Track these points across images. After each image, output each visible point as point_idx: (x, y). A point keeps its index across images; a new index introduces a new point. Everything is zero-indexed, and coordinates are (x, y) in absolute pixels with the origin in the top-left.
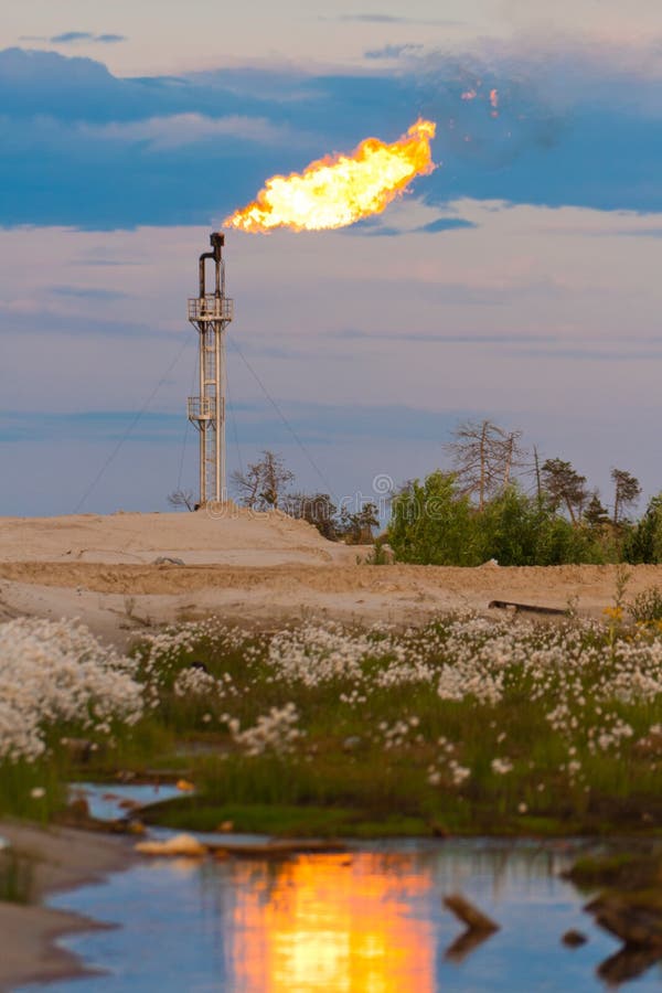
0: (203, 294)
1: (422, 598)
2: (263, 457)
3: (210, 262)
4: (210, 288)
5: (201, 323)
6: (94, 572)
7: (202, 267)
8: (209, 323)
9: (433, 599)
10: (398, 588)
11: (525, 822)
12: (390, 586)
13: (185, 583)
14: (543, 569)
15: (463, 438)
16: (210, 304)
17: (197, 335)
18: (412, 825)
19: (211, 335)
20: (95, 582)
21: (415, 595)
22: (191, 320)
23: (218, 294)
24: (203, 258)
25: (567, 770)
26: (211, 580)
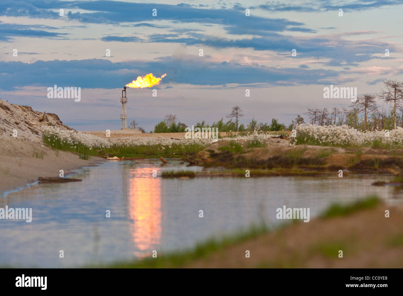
0: (123, 97)
1: (159, 138)
2: (133, 121)
3: (124, 92)
4: (124, 96)
5: (123, 102)
6: (103, 134)
7: (123, 92)
8: (124, 102)
9: (161, 138)
10: (155, 136)
11: (174, 155)
12: (154, 136)
13: (119, 136)
14: (180, 133)
15: (167, 117)
16: (124, 99)
17: (122, 104)
18: (155, 156)
19: (124, 104)
20: (103, 136)
21: (158, 137)
22: (121, 101)
23: (125, 97)
24: (123, 91)
25: (182, 148)
26: (123, 135)
